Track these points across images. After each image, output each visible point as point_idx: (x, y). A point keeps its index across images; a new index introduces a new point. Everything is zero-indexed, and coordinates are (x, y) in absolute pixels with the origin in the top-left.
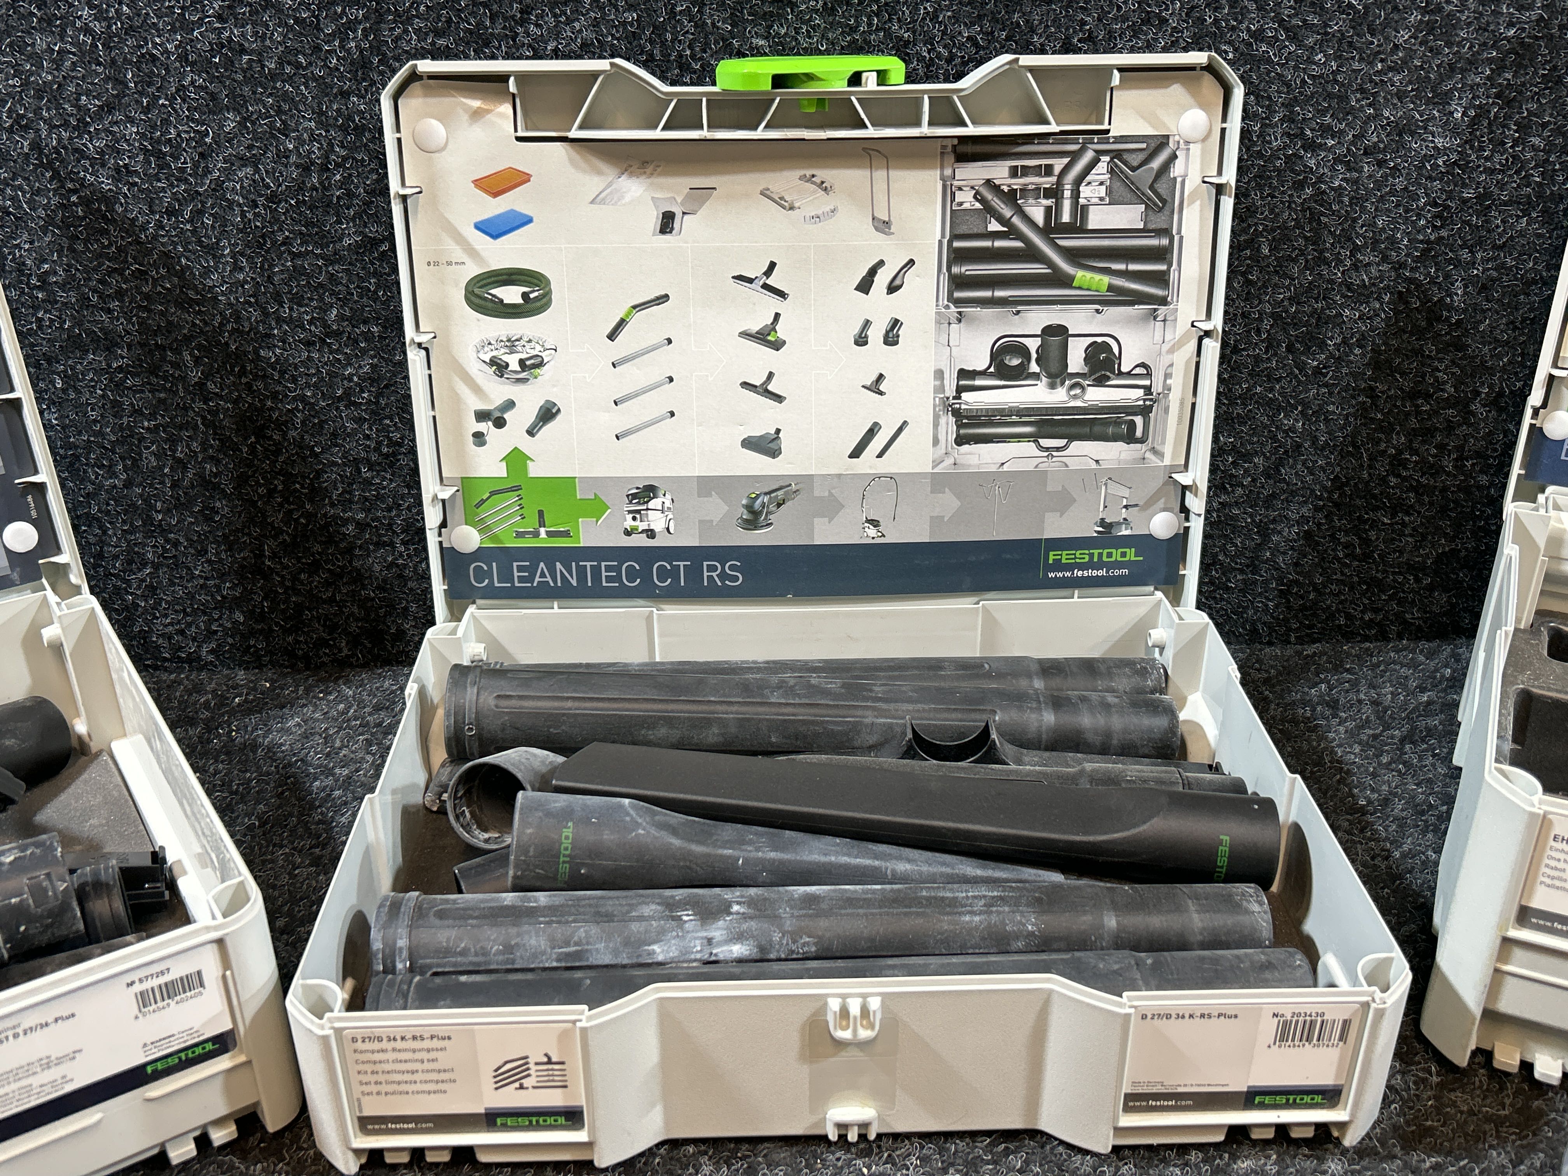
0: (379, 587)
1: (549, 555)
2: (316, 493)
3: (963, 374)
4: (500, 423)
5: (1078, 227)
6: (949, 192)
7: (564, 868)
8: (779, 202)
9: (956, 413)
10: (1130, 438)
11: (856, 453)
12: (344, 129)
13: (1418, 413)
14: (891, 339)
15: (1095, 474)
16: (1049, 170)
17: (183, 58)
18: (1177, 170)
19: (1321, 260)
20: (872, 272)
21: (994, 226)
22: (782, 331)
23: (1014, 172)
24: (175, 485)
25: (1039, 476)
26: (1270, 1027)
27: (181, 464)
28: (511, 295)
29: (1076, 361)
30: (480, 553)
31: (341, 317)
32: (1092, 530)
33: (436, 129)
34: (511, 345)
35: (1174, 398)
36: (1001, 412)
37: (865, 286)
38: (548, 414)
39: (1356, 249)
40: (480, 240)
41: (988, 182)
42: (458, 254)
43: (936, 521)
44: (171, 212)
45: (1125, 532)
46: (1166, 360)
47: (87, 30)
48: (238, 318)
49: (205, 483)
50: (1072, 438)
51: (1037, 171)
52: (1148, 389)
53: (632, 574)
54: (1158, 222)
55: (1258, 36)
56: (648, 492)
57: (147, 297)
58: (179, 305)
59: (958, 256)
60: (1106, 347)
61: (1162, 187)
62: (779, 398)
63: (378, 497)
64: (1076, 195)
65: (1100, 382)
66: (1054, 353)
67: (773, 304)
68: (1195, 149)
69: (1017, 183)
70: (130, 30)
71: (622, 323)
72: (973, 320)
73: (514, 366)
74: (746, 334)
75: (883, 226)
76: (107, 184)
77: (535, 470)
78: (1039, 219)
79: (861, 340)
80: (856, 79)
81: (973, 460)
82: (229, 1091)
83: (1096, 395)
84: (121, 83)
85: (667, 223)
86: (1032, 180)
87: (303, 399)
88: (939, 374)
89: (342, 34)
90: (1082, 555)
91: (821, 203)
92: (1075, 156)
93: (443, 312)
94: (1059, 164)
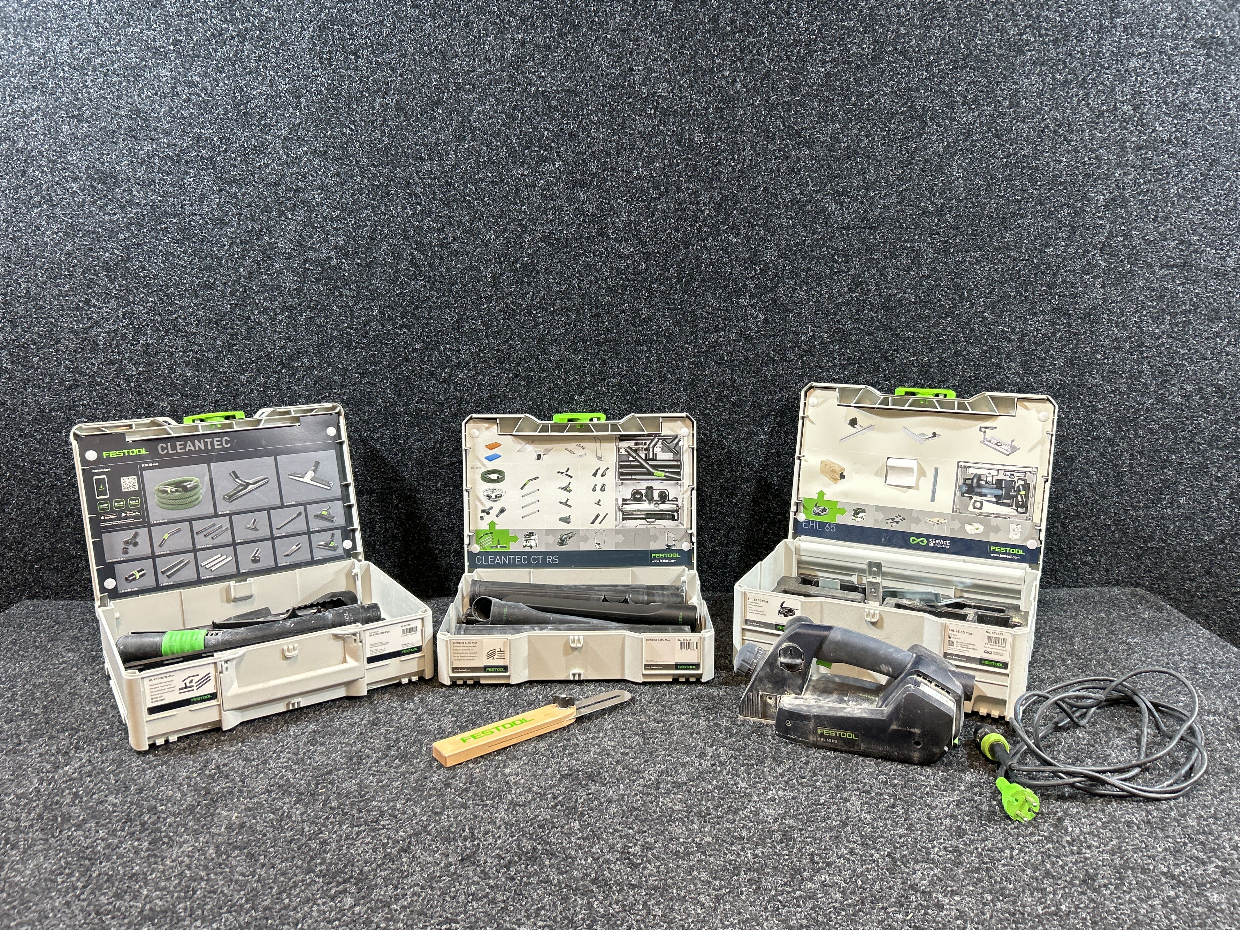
0: (444, 572)
1: (500, 554)
2: (428, 540)
3: (624, 500)
4: (488, 513)
5: (654, 459)
6: (618, 449)
7: (505, 618)
8: (571, 452)
9: (622, 511)
10: (673, 519)
11: (593, 523)
12: (448, 432)
13: (770, 517)
14: (603, 489)
15: (664, 530)
16: (645, 444)
17: (405, 413)
18: (681, 444)
19: (732, 470)
20: (597, 471)
21: (631, 459)
22: (571, 487)
23: (636, 444)
24: (384, 536)
25: (647, 530)
26: (678, 644)
27: (387, 530)
28: (494, 477)
29: (656, 496)
30: (479, 553)
31: (442, 485)
32: (664, 548)
33: (476, 432)
34: (493, 491)
35: (685, 508)
36: (635, 511)
37: (595, 475)
38: (502, 511)
39: (742, 467)
40: (486, 462)
41: (629, 447)
42: (479, 465)
43: (617, 544)
44: (395, 454)
45: (674, 548)
46: (682, 497)
47: (380, 405)
48: (411, 485)
49: (394, 536)
50: (656, 519)
51: (642, 444)
52: (677, 505)
53: (525, 560)
54: (677, 458)
55: (706, 408)
56: (531, 534)
57: (385, 479)
58: (394, 481)
59: (621, 467)
60: (664, 493)
61: (677, 448)
62: (570, 506)
63: (447, 541)
64: (653, 450)
65: (663, 502)
66: (650, 494)
67: (568, 479)
68: (686, 438)
69: (637, 447)
70: (391, 405)
71: (525, 485)
72: (626, 484)
73: (493, 497)
74: (560, 488)
75: (600, 458)
76: (378, 446)
77: (497, 528)
78: (644, 457)
79: (594, 490)
80: (591, 420)
81: (627, 525)
82: (418, 664)
83: (663, 506)
84: (387, 419)
85: (539, 457)
86: (640, 446)
87: (427, 509)
88: (617, 500)
89: (450, 407)
90: (662, 555)
91: (582, 452)
92: (652, 440)
93: (474, 481)
94: (648, 442)
